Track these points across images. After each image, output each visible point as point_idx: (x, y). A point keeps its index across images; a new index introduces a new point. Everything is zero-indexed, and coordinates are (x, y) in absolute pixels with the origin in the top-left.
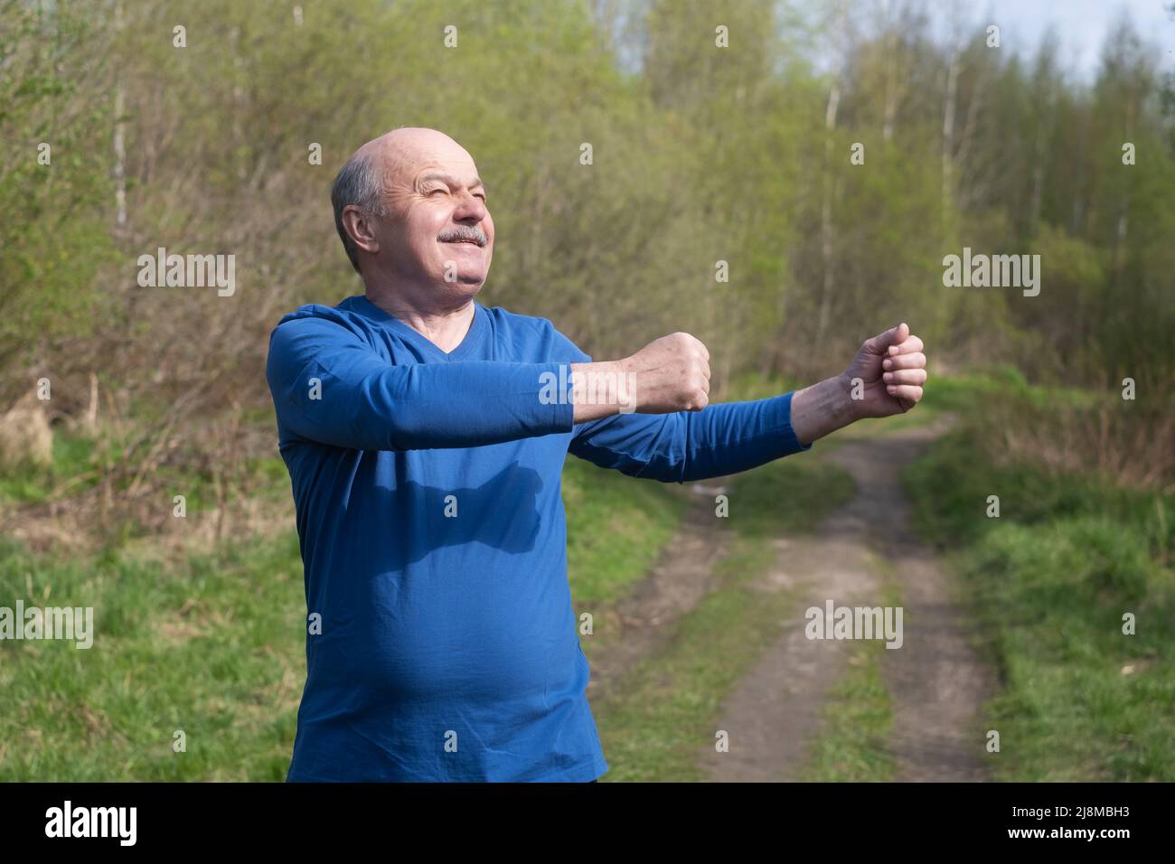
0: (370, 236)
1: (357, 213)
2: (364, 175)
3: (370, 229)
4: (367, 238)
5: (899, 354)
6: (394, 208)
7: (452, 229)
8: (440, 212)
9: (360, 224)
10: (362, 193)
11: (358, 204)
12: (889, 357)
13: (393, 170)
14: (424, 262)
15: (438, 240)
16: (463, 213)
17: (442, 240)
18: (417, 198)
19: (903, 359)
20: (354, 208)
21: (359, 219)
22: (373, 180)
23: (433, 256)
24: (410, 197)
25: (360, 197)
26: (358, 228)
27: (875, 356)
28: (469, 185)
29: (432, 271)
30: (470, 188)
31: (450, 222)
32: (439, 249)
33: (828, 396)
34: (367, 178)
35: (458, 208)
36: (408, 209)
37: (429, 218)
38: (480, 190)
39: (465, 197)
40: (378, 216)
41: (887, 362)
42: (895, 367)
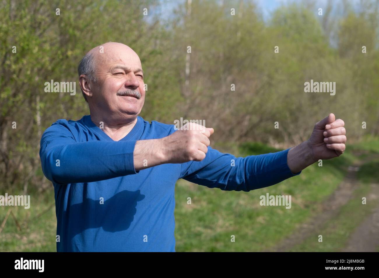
0: (89, 89)
1: (85, 79)
2: (89, 61)
3: (89, 86)
4: (88, 90)
5: (331, 128)
6: (99, 78)
7: (124, 90)
8: (119, 82)
9: (86, 83)
10: (87, 70)
11: (86, 75)
12: (326, 130)
13: (101, 61)
14: (109, 104)
15: (117, 95)
16: (129, 83)
17: (119, 95)
18: (109, 76)
19: (332, 131)
20: (84, 76)
21: (86, 81)
22: (93, 64)
23: (114, 102)
24: (107, 75)
25: (86, 71)
26: (85, 85)
27: (319, 130)
28: (135, 71)
29: (113, 108)
30: (135, 73)
31: (123, 87)
32: (117, 98)
33: (303, 150)
34: (91, 63)
35: (128, 81)
36: (105, 80)
37: (113, 85)
38: (141, 73)
39: (131, 76)
40: (93, 81)
41: (325, 133)
42: (329, 135)
